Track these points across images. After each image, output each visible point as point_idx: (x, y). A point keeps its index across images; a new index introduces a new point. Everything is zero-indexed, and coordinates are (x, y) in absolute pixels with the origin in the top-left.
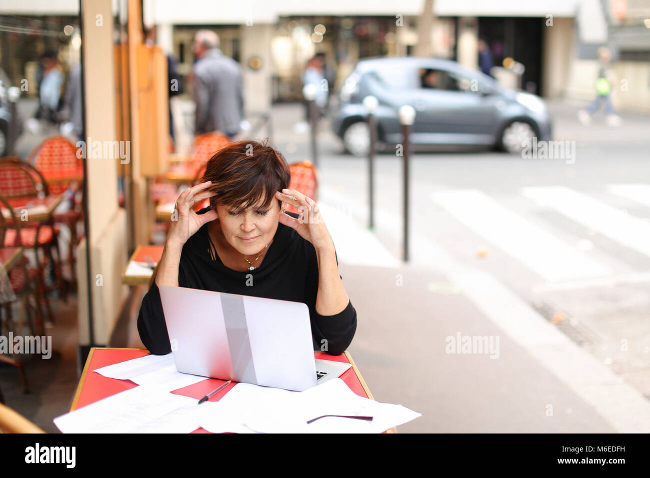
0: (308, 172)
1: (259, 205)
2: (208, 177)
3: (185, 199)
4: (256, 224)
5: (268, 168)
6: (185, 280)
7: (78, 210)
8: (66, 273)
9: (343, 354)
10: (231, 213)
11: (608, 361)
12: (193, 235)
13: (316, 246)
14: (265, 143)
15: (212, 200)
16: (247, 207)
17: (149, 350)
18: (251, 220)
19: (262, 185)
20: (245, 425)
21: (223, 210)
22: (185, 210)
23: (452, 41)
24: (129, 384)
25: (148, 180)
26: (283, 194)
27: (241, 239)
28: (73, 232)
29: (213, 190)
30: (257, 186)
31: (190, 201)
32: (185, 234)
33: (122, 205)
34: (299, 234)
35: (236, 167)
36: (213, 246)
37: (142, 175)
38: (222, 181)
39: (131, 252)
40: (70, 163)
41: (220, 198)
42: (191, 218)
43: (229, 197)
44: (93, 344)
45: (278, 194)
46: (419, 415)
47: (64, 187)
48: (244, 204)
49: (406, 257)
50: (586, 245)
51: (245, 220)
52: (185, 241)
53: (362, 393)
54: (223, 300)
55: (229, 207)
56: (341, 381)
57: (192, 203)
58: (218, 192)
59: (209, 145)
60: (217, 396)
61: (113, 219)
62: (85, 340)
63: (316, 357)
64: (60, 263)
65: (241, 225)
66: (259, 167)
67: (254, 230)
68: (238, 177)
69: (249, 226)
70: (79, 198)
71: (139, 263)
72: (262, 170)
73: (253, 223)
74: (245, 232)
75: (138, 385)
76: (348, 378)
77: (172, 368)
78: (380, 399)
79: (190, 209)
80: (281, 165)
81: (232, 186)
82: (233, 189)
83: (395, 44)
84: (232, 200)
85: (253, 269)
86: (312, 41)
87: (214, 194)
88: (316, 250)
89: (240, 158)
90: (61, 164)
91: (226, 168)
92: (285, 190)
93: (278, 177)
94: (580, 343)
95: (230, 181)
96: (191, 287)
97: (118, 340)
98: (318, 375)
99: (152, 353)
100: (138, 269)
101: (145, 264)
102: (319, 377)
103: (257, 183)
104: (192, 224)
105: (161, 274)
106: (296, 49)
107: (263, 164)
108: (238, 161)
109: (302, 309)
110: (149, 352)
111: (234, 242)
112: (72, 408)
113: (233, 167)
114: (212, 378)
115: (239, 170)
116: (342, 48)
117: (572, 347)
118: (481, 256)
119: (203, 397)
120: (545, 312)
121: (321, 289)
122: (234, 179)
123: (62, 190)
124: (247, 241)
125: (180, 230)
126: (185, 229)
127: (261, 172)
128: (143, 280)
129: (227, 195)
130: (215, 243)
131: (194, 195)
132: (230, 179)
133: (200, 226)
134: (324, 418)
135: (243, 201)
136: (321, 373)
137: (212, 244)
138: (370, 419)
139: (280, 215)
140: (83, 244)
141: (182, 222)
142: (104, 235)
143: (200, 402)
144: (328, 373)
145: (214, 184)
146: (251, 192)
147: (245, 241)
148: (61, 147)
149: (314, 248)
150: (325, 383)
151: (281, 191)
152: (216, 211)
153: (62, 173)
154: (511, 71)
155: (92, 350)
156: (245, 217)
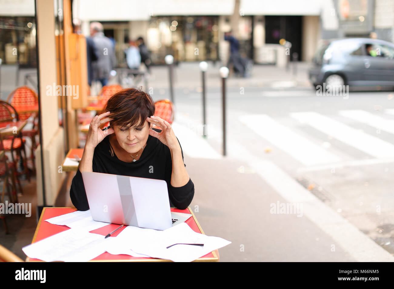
0: (168, 106)
1: (138, 125)
2: (108, 109)
3: (95, 122)
4: (136, 136)
5: (142, 104)
6: (97, 168)
7: (36, 128)
8: (30, 165)
9: (187, 209)
10: (122, 130)
11: (340, 210)
12: (101, 143)
13: (171, 148)
14: (140, 89)
15: (111, 122)
16: (130, 127)
17: (77, 208)
18: (133, 134)
19: (139, 114)
20: (131, 250)
21: (117, 128)
22: (95, 128)
23: (250, 29)
24: (66, 228)
25: (76, 111)
26: (151, 119)
27: (128, 144)
28: (33, 141)
29: (111, 117)
30: (136, 115)
31: (98, 123)
32: (96, 142)
33: (61, 125)
34: (160, 142)
35: (124, 104)
36: (112, 149)
37: (73, 108)
38: (116, 112)
39: (66, 152)
40: (31, 102)
41: (116, 122)
42: (99, 133)
43: (120, 121)
44: (45, 205)
45: (148, 119)
46: (230, 242)
47: (28, 115)
48: (129, 125)
49: (224, 153)
50: (327, 145)
51: (130, 134)
52: (95, 146)
53: (197, 230)
54: (118, 180)
55: (120, 127)
56: (186, 224)
57: (99, 124)
58: (114, 118)
59: (111, 91)
60: (115, 234)
61: (56, 134)
62: (41, 203)
63: (171, 211)
64: (26, 159)
65: (127, 136)
66: (137, 104)
67: (135, 139)
68: (125, 110)
69: (132, 137)
70: (37, 122)
71: (71, 159)
72: (139, 105)
73: (134, 135)
74: (129, 140)
75: (70, 228)
76: (190, 222)
77: (90, 218)
78: (208, 234)
79: (98, 128)
80: (149, 102)
81: (122, 115)
82: (122, 116)
83: (218, 32)
84: (122, 123)
85: (135, 161)
86: (170, 30)
87: (112, 119)
88: (171, 150)
89: (126, 99)
90: (26, 102)
91: (118, 105)
92: (152, 117)
93: (148, 109)
94: (323, 201)
95: (121, 112)
96: (100, 172)
97: (60, 203)
98: (173, 221)
99: (78, 210)
100: (70, 162)
101: (75, 159)
102: (173, 222)
103: (136, 113)
104: (99, 136)
105: (82, 165)
106: (161, 35)
107: (139, 102)
108: (125, 100)
109: (163, 184)
110: (77, 209)
111: (124, 146)
112: (33, 242)
113: (122, 104)
114: (113, 224)
115: (126, 105)
116: (187, 34)
117: (319, 203)
118: (267, 152)
119: (107, 234)
120: (304, 183)
121: (174, 172)
122: (123, 111)
123: (27, 118)
124: (131, 146)
125: (93, 139)
126: (95, 139)
127: (138, 107)
128: (73, 168)
129: (119, 120)
130: (113, 147)
131: (100, 120)
132: (120, 111)
133: (104, 137)
134: (176, 245)
135: (128, 123)
136: (174, 220)
137: (112, 147)
138: (202, 245)
139: (150, 131)
140: (39, 148)
141: (93, 135)
142: (51, 143)
143: (106, 237)
144: (179, 220)
145: (111, 114)
146: (133, 118)
147: (130, 145)
148: (26, 93)
149: (169, 149)
150: (177, 225)
151: (150, 117)
152: (113, 129)
153: (26, 107)
154: (284, 46)
155: (44, 209)
156: (129, 132)
